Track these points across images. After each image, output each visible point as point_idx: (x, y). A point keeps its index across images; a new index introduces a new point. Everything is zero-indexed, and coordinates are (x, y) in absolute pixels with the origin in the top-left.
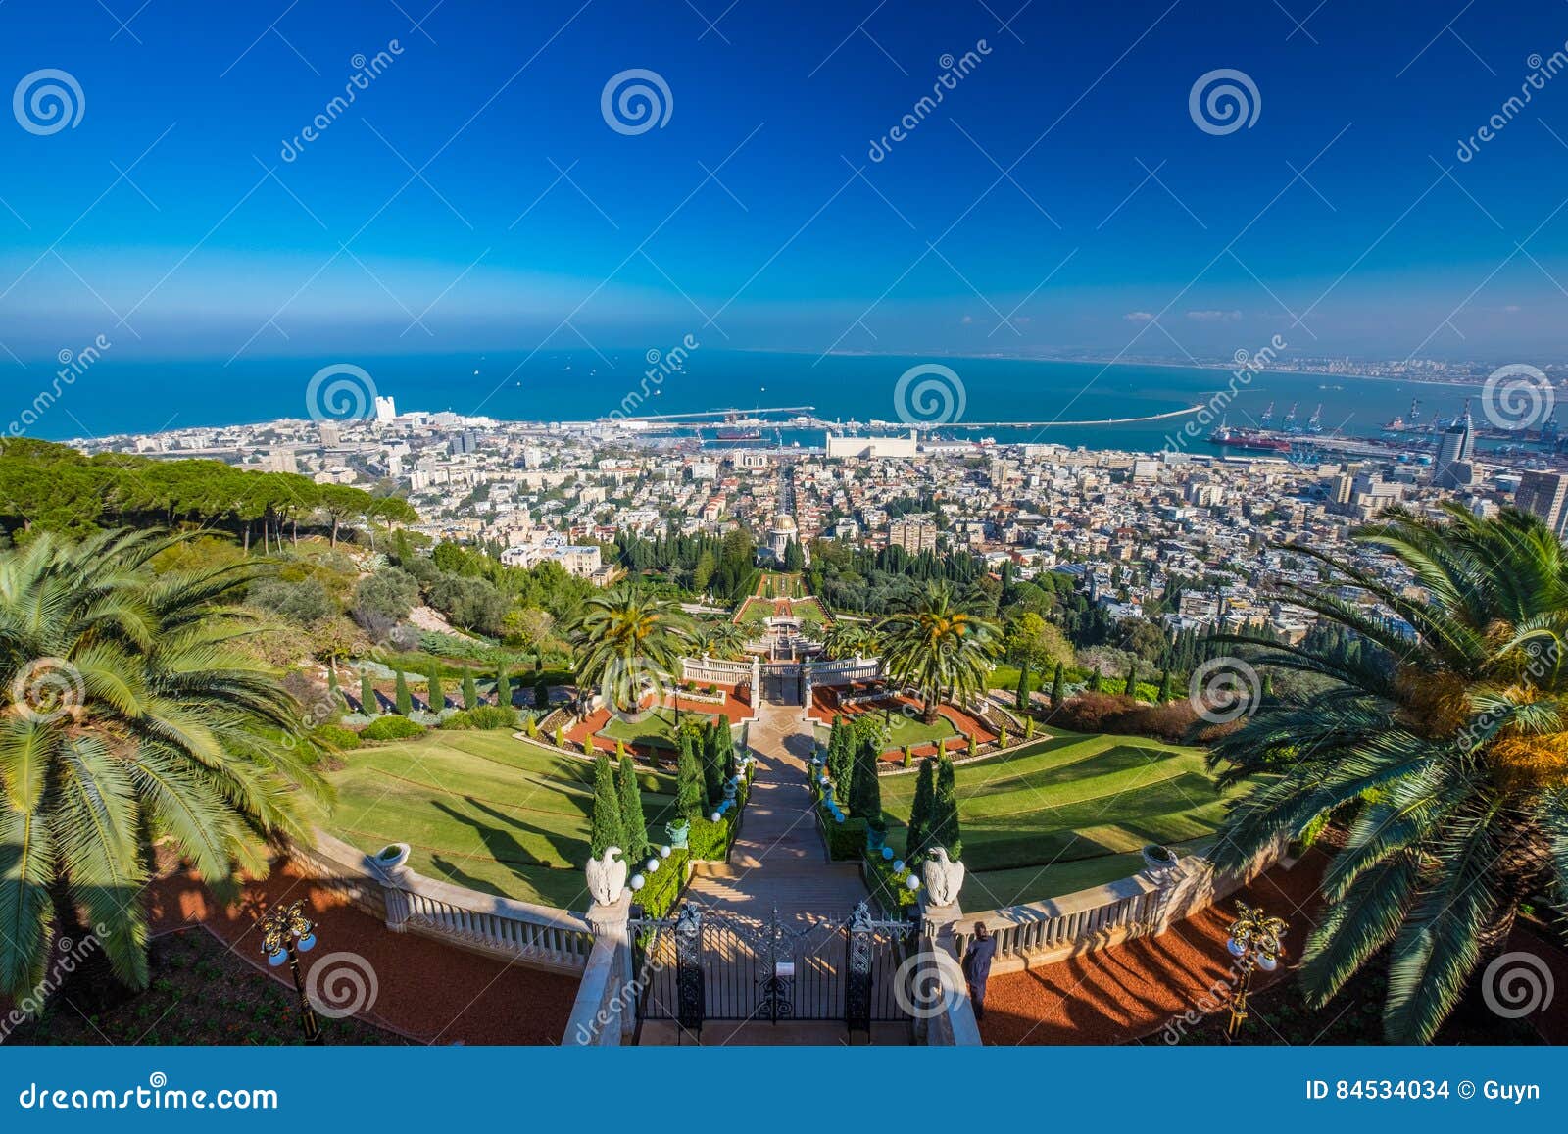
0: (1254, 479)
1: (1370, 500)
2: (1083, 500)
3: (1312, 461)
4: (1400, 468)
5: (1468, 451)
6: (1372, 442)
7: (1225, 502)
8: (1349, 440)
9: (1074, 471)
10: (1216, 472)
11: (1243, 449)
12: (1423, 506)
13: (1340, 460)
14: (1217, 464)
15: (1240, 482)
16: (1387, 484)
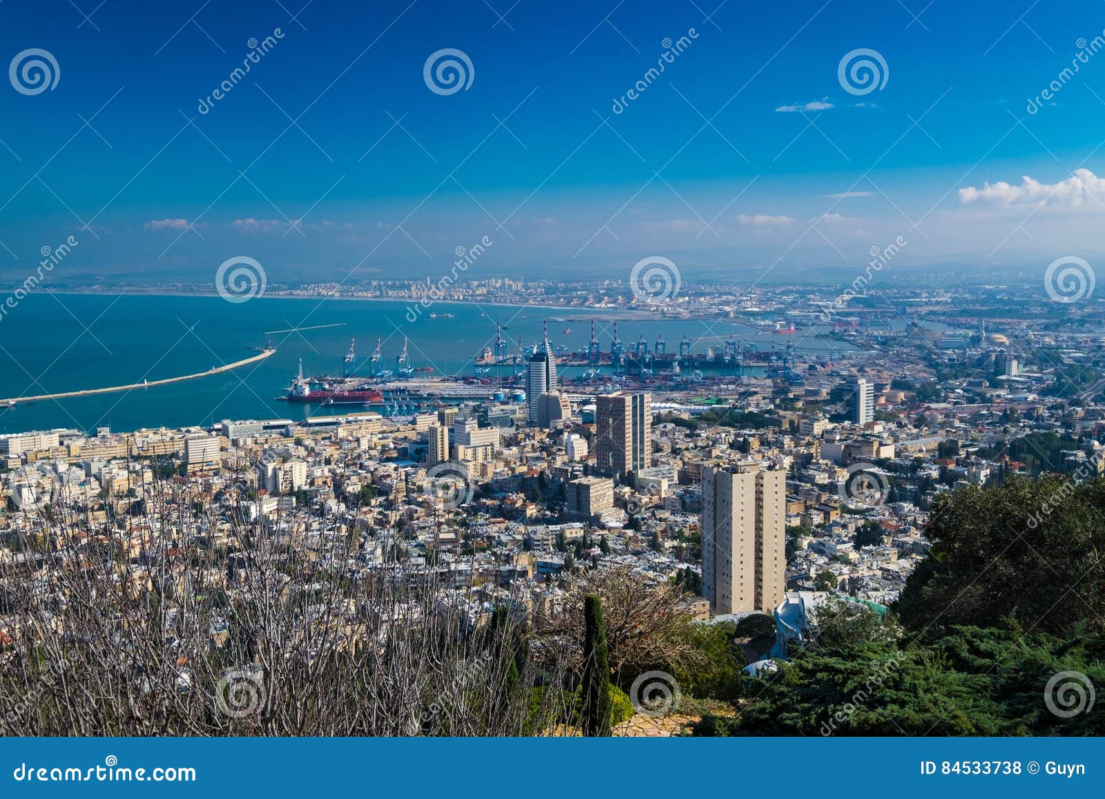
0: (346, 446)
1: (470, 452)
2: (111, 513)
3: (409, 412)
4: (496, 410)
5: (553, 381)
6: (467, 381)
7: (312, 483)
8: (443, 381)
9: (94, 470)
10: (298, 442)
11: (328, 406)
12: (522, 453)
13: (436, 408)
14: (298, 431)
15: (330, 451)
16: (484, 430)
